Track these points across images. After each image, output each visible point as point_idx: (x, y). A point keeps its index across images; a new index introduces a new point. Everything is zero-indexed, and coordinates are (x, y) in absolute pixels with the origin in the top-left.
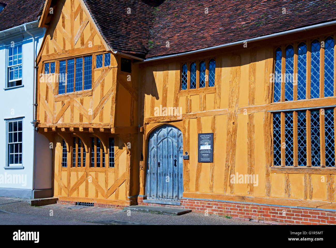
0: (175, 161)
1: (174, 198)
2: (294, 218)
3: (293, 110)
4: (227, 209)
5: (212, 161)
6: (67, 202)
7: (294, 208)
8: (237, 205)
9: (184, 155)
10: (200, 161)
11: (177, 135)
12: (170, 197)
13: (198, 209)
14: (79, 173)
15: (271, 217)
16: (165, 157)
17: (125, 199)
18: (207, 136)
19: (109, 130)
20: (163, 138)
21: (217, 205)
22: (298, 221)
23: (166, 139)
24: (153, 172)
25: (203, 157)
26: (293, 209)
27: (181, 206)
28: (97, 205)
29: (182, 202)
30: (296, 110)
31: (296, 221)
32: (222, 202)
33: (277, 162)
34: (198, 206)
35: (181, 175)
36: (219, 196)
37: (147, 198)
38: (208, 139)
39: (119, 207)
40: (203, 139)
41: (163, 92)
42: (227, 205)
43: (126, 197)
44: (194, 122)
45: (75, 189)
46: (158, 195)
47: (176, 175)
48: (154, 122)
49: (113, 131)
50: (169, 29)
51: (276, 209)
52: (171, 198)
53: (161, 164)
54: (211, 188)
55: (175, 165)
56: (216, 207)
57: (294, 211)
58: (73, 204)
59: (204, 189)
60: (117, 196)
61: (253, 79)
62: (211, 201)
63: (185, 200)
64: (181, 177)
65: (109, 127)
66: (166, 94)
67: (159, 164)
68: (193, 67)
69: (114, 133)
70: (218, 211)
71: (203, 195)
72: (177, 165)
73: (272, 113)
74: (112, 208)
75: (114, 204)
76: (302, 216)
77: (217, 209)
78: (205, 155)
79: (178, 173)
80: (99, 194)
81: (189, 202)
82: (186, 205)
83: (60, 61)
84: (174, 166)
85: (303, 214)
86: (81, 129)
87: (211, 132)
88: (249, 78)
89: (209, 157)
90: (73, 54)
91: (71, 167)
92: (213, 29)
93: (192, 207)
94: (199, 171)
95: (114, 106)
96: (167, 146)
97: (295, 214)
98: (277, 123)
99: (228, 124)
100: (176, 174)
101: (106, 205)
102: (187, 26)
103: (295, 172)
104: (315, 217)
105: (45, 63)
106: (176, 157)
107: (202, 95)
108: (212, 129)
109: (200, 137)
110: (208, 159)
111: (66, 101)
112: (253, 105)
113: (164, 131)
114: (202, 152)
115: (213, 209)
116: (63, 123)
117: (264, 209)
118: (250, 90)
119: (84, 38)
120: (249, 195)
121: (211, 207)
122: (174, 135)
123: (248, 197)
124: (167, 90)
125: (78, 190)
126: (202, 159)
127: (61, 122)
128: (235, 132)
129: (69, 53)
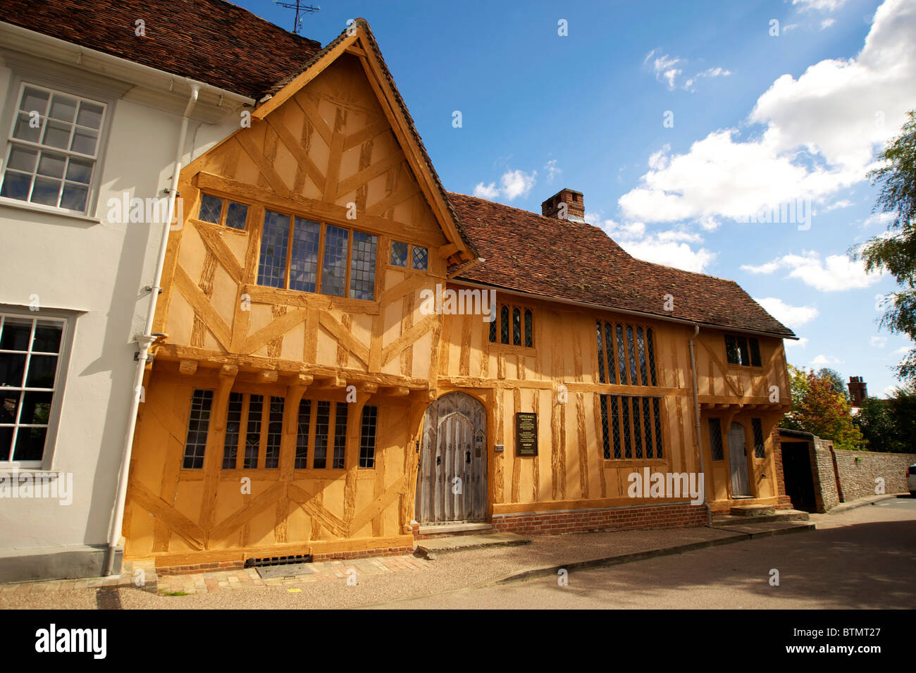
0: (468, 454)
5: (536, 454)
9: (496, 445)
10: (519, 454)
11: (473, 410)
16: (449, 447)
18: (528, 417)
20: (448, 415)
21: (549, 518)
24: (428, 475)
25: (523, 448)
27: (493, 529)
28: (325, 556)
29: (495, 522)
32: (556, 513)
33: (607, 455)
36: (547, 505)
39: (390, 552)
40: (523, 421)
43: (402, 529)
44: (509, 396)
45: (234, 528)
46: (437, 517)
47: (468, 479)
53: (442, 460)
54: (536, 493)
55: (468, 461)
57: (631, 511)
58: (234, 568)
63: (499, 518)
64: (478, 481)
67: (439, 460)
72: (471, 460)
73: (600, 395)
74: (373, 556)
75: (372, 546)
78: (527, 445)
79: (473, 474)
80: (324, 531)
81: (507, 520)
82: (503, 526)
84: (467, 464)
87: (531, 411)
89: (532, 447)
91: (221, 469)
94: (516, 469)
98: (604, 408)
100: (468, 476)
101: (354, 554)
103: (628, 465)
105: (206, 195)
106: (469, 448)
107: (521, 357)
108: (533, 407)
109: (518, 417)
110: (531, 452)
111: (290, 309)
112: (581, 383)
113: (452, 402)
114: (522, 441)
115: (543, 525)
116: (276, 358)
117: (603, 514)
118: (576, 363)
119: (366, 195)
120: (584, 499)
121: (541, 523)
122: (467, 411)
123: (584, 502)
124: (470, 337)
125: (246, 526)
126: (523, 452)
127: (269, 354)
128: (563, 415)
129: (311, 206)
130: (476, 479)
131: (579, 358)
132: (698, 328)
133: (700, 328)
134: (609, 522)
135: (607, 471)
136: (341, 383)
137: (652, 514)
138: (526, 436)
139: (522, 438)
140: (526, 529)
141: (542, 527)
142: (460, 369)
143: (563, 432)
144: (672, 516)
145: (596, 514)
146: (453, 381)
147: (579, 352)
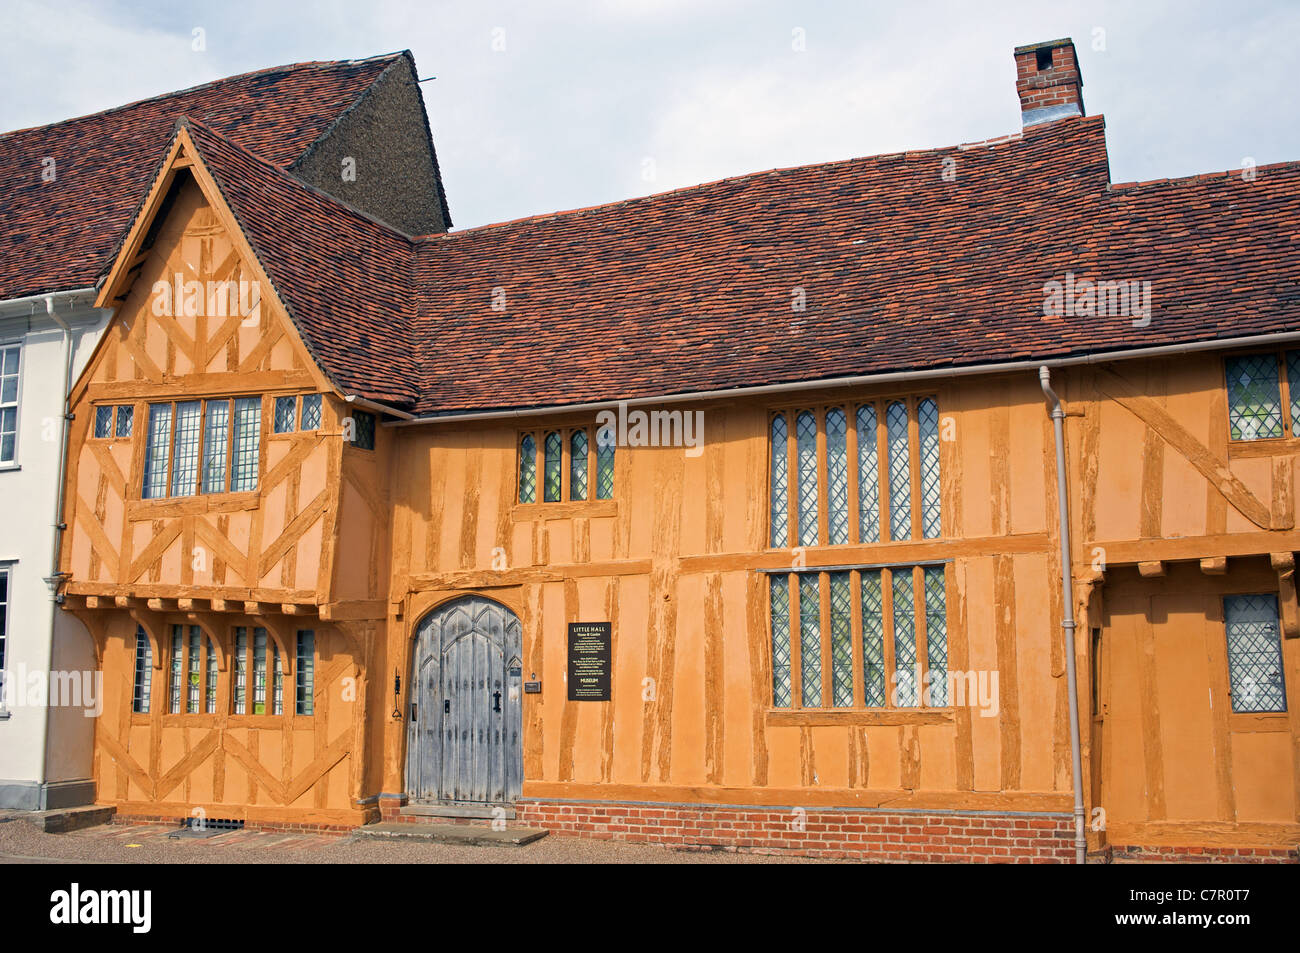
0: (497, 696)
1: (493, 799)
2: (826, 837)
3: (820, 568)
4: (650, 822)
5: (606, 696)
6: (150, 818)
7: (825, 812)
8: (678, 812)
9: (527, 682)
10: (572, 696)
11: (502, 624)
12: (480, 797)
13: (568, 826)
14: (193, 731)
15: (770, 838)
16: (466, 685)
17: (349, 805)
18: (593, 629)
19: (314, 609)
20: (461, 632)
21: (624, 813)
22: (834, 841)
23: (470, 636)
24: (431, 728)
25: (581, 686)
26: (823, 815)
27: (519, 821)
28: (254, 824)
29: (522, 809)
30: (827, 569)
31: (830, 844)
32: (638, 807)
34: (569, 819)
35: (515, 735)
36: (627, 790)
37: (411, 802)
38: (597, 638)
39: (328, 830)
40: (581, 638)
41: (465, 507)
42: (650, 814)
43: (353, 801)
44: (556, 594)
45: (178, 781)
46: (444, 793)
47: (497, 737)
48: (437, 588)
49: (324, 613)
50: (464, 331)
51: (782, 815)
52: (484, 799)
53: (452, 706)
54: (607, 769)
55: (497, 709)
56: (620, 820)
57: (825, 820)
58: (172, 825)
59: (585, 772)
60: (321, 800)
61: (717, 488)
62: (606, 805)
63: (530, 805)
64: (514, 742)
65: (313, 601)
66: (475, 513)
67: (447, 705)
68: (553, 445)
69: (329, 618)
70: (624, 829)
71: (582, 789)
72: (502, 707)
73: (767, 574)
74: (307, 832)
75: (311, 820)
76: (845, 829)
77: (623, 825)
78: (589, 680)
79: (505, 729)
80: (261, 793)
81: (542, 810)
82: (532, 817)
83: (151, 404)
84: (494, 712)
85: (847, 824)
86: (218, 605)
87: (604, 619)
88: (707, 484)
89: (598, 685)
90: (200, 387)
91: (165, 714)
92: (602, 348)
93: (551, 822)
94: (569, 723)
95: (331, 543)
96: (471, 658)
97: (828, 825)
99: (652, 600)
100: (497, 733)
101: (287, 825)
102: (521, 332)
103: (833, 721)
104: (875, 830)
105: (99, 407)
106: (498, 685)
107: (580, 521)
108: (607, 611)
109: (574, 631)
110: (598, 692)
111: (168, 521)
112: (720, 553)
113: (464, 612)
114: (578, 673)
115: (612, 824)
116: (157, 583)
117: (750, 818)
118: (709, 516)
119: (238, 346)
120: (711, 785)
121: (607, 820)
122: (493, 625)
123: (709, 790)
124: (477, 503)
125: (187, 781)
126: (580, 692)
127: (150, 580)
128: (671, 620)
129: (184, 384)
130: (510, 738)
131: (716, 504)
132: (1044, 373)
133: (1052, 370)
134: (765, 835)
135: (770, 732)
136: (219, 607)
137: (886, 830)
138: (589, 667)
139: (578, 668)
140: (578, 827)
141: (610, 828)
142: (462, 559)
143: (670, 653)
144: (950, 841)
145: (733, 817)
146: (451, 580)
147: (718, 492)
